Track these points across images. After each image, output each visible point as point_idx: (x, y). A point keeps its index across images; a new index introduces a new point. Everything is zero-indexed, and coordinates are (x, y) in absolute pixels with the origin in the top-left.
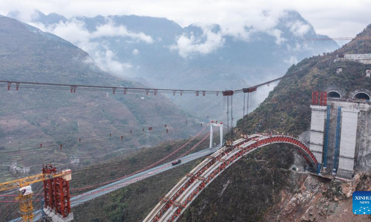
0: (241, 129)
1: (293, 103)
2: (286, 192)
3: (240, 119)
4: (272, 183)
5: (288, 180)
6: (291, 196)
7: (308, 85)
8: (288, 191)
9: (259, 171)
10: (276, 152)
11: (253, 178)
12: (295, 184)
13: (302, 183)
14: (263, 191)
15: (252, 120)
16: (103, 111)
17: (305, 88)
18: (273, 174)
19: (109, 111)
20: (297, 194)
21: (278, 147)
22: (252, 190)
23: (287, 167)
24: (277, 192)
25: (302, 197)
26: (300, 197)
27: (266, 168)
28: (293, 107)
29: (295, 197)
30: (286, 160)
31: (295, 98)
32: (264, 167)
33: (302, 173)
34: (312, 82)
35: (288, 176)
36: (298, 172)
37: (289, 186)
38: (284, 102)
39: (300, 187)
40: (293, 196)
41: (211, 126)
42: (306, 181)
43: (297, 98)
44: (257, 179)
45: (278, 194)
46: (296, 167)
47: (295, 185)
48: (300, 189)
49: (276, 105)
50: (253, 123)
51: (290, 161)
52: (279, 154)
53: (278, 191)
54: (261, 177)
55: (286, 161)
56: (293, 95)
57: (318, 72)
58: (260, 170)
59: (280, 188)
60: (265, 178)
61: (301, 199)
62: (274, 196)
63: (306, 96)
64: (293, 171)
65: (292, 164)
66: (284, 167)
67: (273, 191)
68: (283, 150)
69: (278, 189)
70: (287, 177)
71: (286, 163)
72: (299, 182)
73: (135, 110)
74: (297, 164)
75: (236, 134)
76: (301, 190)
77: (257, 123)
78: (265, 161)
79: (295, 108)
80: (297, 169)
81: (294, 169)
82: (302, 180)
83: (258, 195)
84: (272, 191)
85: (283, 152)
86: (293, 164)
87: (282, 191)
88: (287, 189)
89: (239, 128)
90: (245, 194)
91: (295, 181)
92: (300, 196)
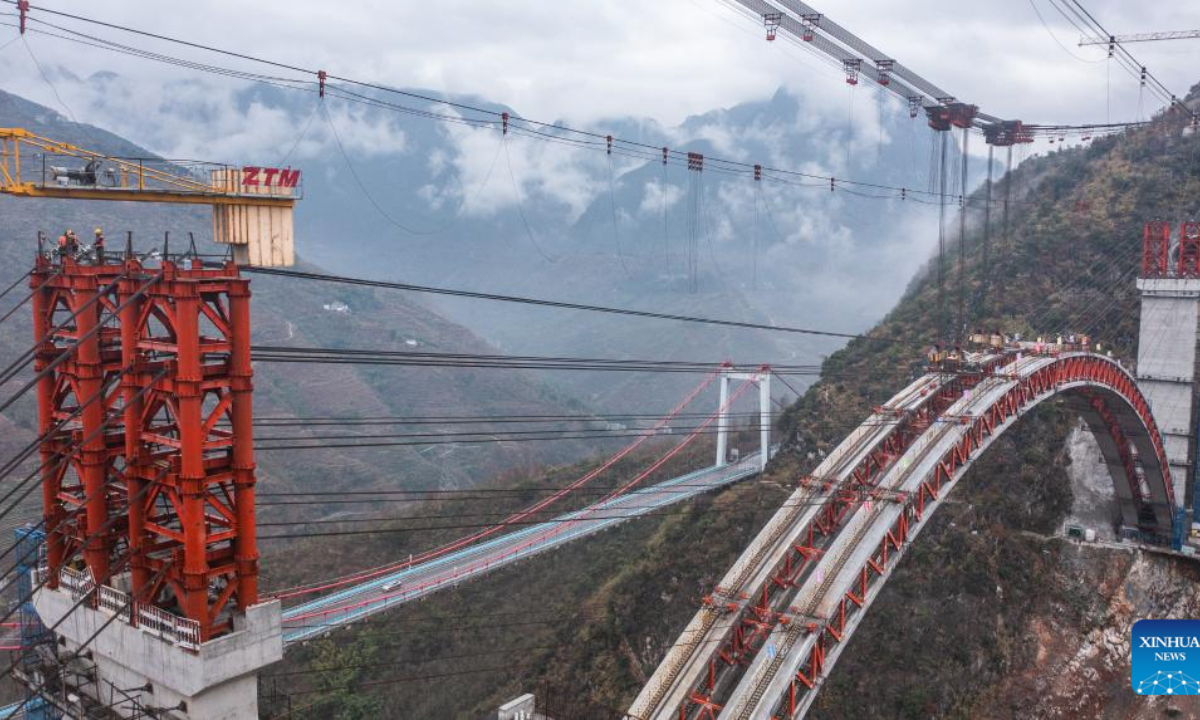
0: (845, 387)
1: (1047, 284)
2: (1051, 626)
3: (837, 353)
4: (993, 590)
5: (1057, 575)
6: (1074, 640)
7: (1099, 217)
8: (1061, 618)
9: (939, 543)
10: (1000, 469)
11: (919, 570)
12: (1085, 591)
13: (1113, 587)
14: (962, 620)
15: (890, 351)
16: (276, 383)
17: (1088, 228)
18: (997, 553)
19: (297, 385)
20: (1097, 632)
21: (1009, 446)
22: (914, 619)
23: (1046, 526)
24: (1017, 628)
25: (1121, 644)
26: (1114, 644)
27: (964, 530)
28: (1051, 297)
29: (1091, 643)
30: (1040, 497)
31: (1055, 264)
32: (958, 524)
33: (1110, 550)
34: (1113, 206)
35: (1056, 560)
36: (1093, 545)
37: (1064, 601)
38: (1011, 279)
39: (1106, 602)
40: (1081, 640)
41: (724, 381)
42: (1130, 578)
43: (1063, 264)
44: (936, 573)
45: (1020, 634)
46: (1081, 525)
47: (1086, 594)
48: (1109, 612)
49: (980, 294)
50: (897, 361)
51: (1055, 503)
52: (1012, 476)
53: (1020, 619)
54: (949, 568)
55: (1041, 501)
56: (1046, 254)
57: (1130, 171)
58: (943, 538)
59: (1028, 611)
60: (967, 568)
61: (1117, 649)
62: (1007, 644)
63: (1097, 257)
64: (1071, 541)
65: (1063, 512)
66: (1035, 526)
67: (1000, 621)
68: (1029, 460)
69: (1018, 613)
70: (1052, 564)
71: (1041, 509)
72: (1103, 585)
73: (385, 382)
74: (1086, 513)
75: (827, 405)
76: (1113, 617)
77: (911, 361)
78: (960, 502)
79: (1057, 301)
80: (1090, 533)
81: (1075, 533)
82: (1115, 574)
83: (939, 639)
84: (995, 621)
85: (1027, 470)
86: (1069, 513)
87: (1033, 621)
88: (1057, 615)
89: (838, 384)
90: (886, 636)
91: (1087, 580)
92: (1113, 639)
